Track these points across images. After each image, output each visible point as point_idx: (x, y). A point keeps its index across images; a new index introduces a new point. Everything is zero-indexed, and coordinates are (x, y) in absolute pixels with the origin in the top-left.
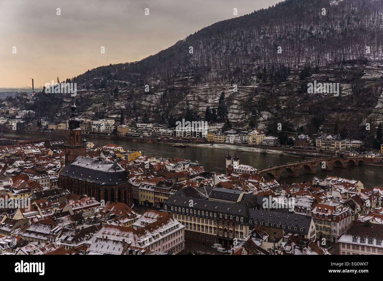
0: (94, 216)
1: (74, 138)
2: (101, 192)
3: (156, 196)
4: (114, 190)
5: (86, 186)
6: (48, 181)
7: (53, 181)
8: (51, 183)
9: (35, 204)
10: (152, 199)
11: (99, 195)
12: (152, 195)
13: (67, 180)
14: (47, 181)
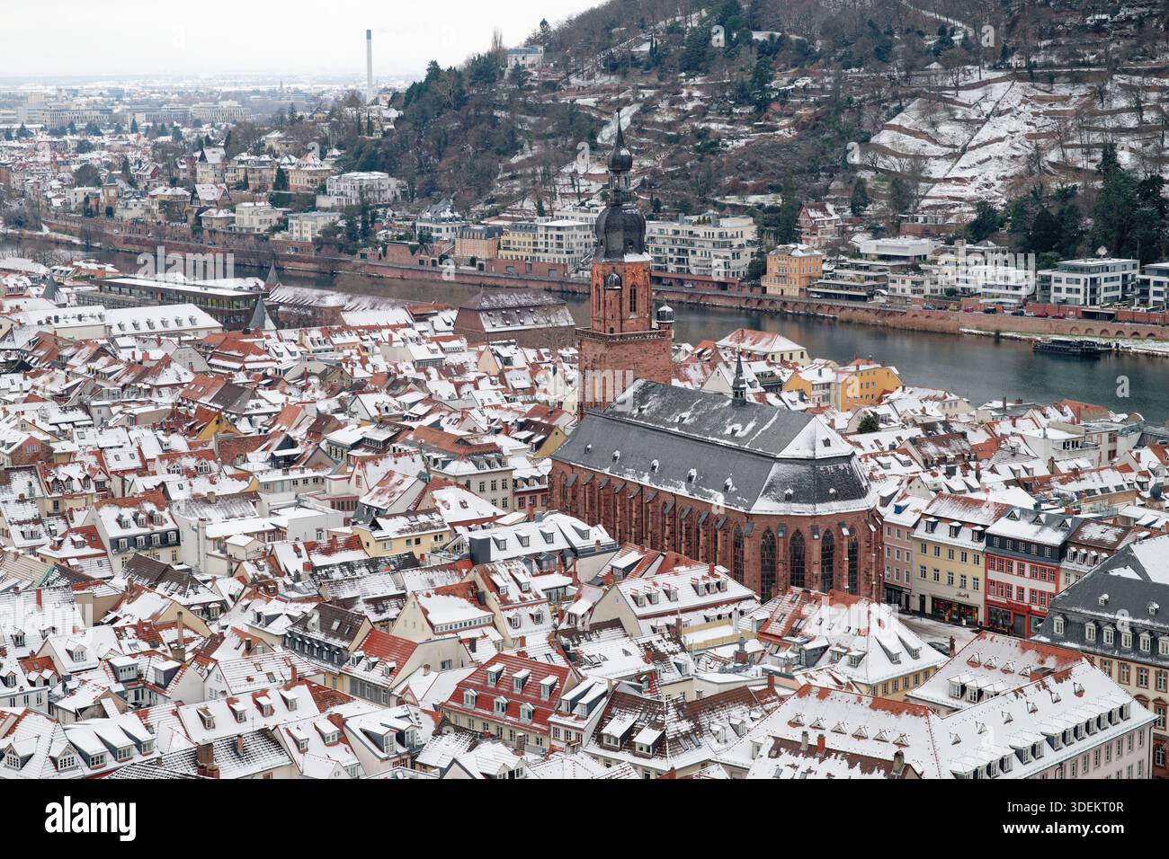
0: (737, 647)
1: (621, 299)
2: (746, 542)
3: (995, 575)
4: (802, 539)
5: (673, 516)
6: (504, 487)
7: (526, 488)
8: (516, 494)
9: (474, 583)
10: (976, 587)
11: (736, 557)
12: (977, 571)
13: (591, 484)
14: (499, 485)
